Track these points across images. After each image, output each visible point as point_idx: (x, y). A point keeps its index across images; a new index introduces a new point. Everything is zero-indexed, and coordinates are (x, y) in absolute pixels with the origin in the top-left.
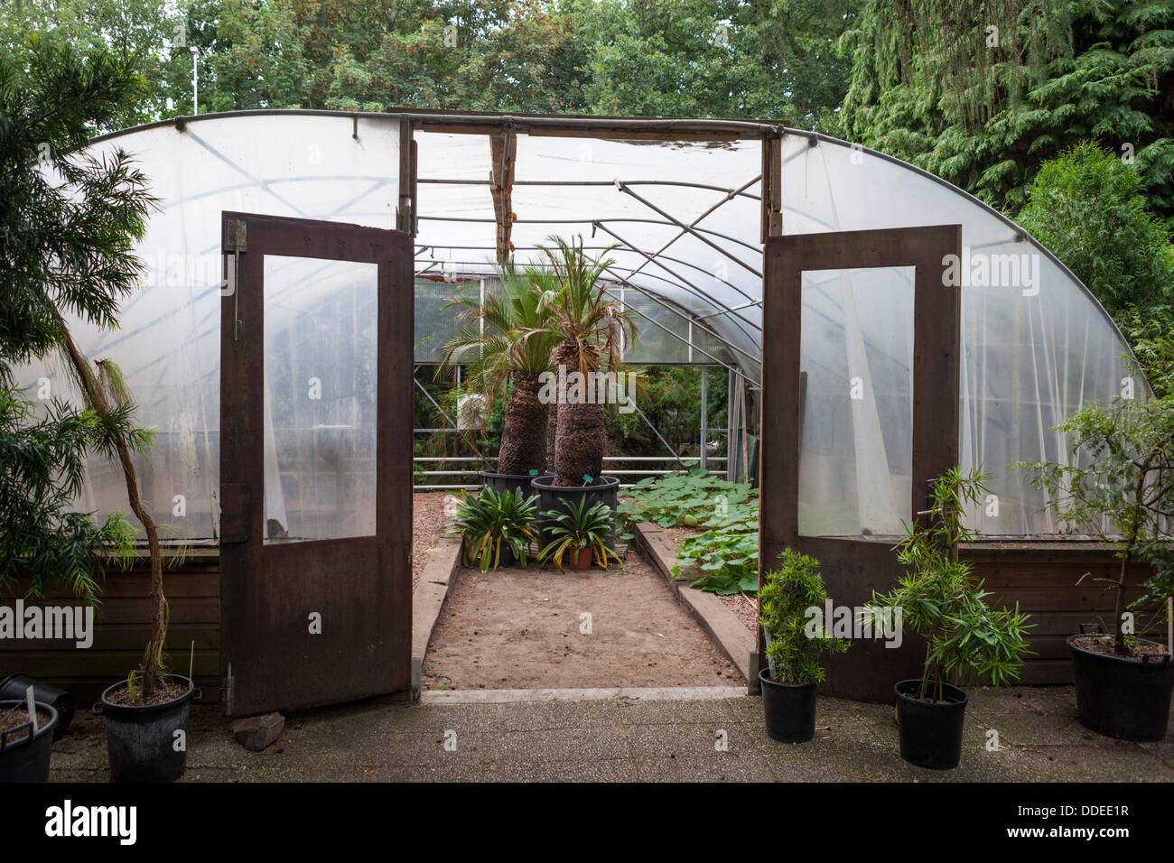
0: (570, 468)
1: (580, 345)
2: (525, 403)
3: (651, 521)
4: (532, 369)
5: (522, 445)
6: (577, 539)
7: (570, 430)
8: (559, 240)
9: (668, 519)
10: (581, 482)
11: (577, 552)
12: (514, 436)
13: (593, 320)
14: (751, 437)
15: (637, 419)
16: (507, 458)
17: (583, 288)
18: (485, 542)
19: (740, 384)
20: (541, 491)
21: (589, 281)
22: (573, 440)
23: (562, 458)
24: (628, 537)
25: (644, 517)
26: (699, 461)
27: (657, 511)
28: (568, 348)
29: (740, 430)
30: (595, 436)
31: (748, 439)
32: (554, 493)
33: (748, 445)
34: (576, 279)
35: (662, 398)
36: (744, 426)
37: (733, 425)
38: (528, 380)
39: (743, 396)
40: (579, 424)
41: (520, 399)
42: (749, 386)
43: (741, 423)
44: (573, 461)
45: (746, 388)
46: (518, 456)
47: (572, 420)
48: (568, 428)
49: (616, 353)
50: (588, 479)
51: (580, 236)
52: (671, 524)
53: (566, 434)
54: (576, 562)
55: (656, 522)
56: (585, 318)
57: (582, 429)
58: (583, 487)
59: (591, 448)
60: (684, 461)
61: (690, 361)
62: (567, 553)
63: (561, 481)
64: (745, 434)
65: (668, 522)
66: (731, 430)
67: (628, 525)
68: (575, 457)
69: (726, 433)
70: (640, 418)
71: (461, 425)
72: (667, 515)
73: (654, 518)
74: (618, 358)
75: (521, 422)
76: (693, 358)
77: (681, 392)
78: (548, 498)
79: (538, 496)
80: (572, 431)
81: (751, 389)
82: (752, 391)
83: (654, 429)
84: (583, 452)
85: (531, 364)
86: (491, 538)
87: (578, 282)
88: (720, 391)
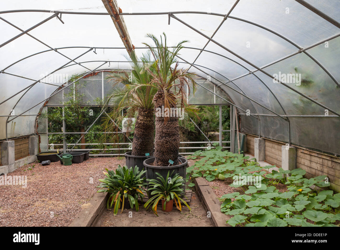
0: (162, 156)
1: (165, 91)
2: (143, 122)
3: (202, 176)
4: (146, 107)
5: (142, 142)
6: (165, 196)
7: (161, 137)
8: (154, 37)
9: (211, 176)
10: (168, 164)
11: (165, 203)
12: (138, 138)
13: (172, 79)
14: (241, 134)
15: (194, 126)
16: (135, 148)
17: (167, 64)
18: (117, 197)
19: (235, 112)
20: (148, 168)
21: (170, 60)
22: (163, 142)
23: (157, 151)
24: (192, 185)
25: (199, 174)
26: (219, 143)
27: (205, 172)
28: (160, 94)
29: (236, 131)
30: (175, 140)
31: (239, 134)
32: (154, 170)
33: (240, 137)
34: (163, 58)
35: (203, 118)
36: (237, 129)
37: (232, 129)
38: (144, 112)
39: (237, 117)
40: (166, 134)
41: (141, 120)
42: (238, 113)
43: (236, 128)
44: (163, 153)
45: (238, 114)
46: (140, 147)
47: (162, 131)
48: (160, 136)
49: (184, 98)
50: (171, 162)
51: (164, 34)
52: (212, 180)
53: (159, 139)
54: (165, 209)
55: (205, 177)
56: (168, 78)
57: (167, 136)
58: (169, 166)
59: (172, 146)
60: (213, 143)
61: (215, 103)
62: (160, 203)
63: (158, 162)
64: (238, 132)
65: (211, 178)
66: (232, 131)
67: (191, 179)
68: (164, 151)
69: (229, 132)
70: (195, 126)
71: (124, 130)
72: (210, 174)
73: (204, 176)
74: (186, 101)
75: (141, 131)
76: (216, 102)
77: (211, 116)
78: (151, 172)
79: (146, 171)
80: (162, 137)
81: (239, 114)
82: (240, 115)
83: (199, 129)
84: (168, 148)
85: (145, 105)
86: (120, 195)
87: (164, 60)
88: (226, 115)
